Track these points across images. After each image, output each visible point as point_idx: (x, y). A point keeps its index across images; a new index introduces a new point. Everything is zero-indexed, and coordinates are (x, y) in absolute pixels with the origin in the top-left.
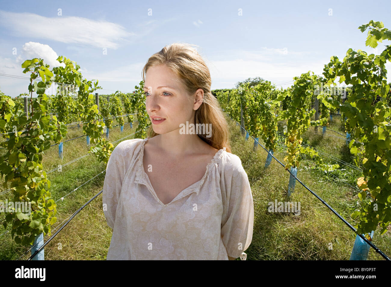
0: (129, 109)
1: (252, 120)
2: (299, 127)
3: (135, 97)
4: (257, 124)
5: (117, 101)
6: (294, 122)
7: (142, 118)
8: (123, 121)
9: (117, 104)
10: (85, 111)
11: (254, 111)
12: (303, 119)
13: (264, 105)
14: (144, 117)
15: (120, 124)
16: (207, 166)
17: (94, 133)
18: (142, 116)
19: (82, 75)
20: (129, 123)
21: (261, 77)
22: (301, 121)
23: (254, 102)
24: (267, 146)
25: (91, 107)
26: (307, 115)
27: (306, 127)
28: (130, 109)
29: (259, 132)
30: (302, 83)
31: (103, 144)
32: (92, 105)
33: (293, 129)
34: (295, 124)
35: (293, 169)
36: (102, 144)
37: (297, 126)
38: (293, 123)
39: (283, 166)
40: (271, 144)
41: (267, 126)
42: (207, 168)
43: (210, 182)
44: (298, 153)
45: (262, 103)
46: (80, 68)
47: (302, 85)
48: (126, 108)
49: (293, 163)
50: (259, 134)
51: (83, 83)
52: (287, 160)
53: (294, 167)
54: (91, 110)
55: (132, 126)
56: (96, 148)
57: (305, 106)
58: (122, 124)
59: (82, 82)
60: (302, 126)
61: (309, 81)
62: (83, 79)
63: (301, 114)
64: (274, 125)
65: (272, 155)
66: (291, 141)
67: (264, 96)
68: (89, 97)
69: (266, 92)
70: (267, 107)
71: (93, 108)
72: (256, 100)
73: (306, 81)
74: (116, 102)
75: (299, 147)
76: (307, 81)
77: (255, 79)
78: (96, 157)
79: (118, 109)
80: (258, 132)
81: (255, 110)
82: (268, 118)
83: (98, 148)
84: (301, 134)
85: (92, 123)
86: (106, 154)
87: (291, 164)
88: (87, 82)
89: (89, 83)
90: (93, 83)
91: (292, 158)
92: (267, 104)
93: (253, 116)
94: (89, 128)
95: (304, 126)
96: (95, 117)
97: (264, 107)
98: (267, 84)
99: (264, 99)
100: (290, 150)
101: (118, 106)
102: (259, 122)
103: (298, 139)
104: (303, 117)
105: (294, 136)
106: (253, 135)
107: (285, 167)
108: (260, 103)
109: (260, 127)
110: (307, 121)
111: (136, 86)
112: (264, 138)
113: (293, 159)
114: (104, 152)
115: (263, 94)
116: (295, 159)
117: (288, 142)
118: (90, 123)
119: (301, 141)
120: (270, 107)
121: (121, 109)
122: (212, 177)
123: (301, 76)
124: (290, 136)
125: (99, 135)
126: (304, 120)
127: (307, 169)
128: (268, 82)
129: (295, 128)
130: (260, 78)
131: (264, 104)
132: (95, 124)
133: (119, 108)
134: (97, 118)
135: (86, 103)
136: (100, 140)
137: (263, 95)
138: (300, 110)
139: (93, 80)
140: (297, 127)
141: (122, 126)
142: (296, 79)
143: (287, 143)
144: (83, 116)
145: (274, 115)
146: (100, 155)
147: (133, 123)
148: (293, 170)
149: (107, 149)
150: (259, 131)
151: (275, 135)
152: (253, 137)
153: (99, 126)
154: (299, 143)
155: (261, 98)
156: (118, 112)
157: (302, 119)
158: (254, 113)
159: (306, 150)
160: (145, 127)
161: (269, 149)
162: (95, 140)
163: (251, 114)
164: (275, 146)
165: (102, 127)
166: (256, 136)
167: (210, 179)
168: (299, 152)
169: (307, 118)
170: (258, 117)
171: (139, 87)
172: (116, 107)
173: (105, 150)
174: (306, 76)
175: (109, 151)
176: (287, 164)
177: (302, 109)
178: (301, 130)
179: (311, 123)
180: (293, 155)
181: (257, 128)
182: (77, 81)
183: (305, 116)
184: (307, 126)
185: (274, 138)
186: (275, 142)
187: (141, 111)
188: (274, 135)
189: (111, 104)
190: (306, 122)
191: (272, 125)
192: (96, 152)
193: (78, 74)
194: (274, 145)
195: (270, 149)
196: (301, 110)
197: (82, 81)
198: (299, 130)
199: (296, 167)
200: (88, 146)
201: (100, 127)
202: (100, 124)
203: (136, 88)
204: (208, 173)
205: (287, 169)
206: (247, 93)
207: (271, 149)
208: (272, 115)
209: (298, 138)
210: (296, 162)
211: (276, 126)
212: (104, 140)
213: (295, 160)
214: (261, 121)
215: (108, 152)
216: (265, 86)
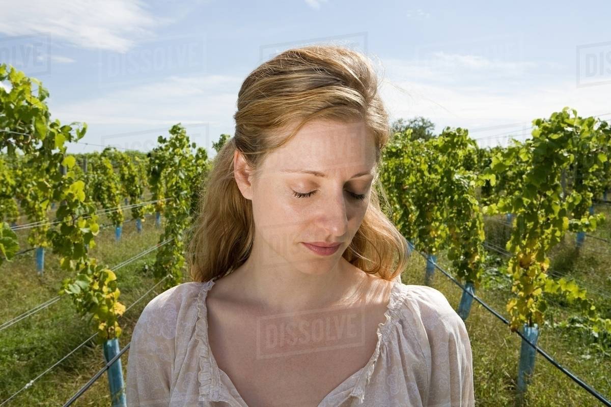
0: (134, 188)
1: (422, 215)
2: (543, 233)
3: (157, 161)
4: (433, 224)
5: (107, 168)
6: (533, 223)
7: (173, 211)
8: (120, 216)
9: (108, 176)
10: (54, 194)
11: (427, 195)
12: (553, 216)
13: (452, 183)
14: (178, 207)
15: (114, 224)
16: (378, 330)
17: (73, 248)
18: (174, 205)
19: (50, 111)
20: (135, 220)
21: (425, 117)
22: (548, 219)
23: (426, 173)
24: (460, 274)
25: (68, 187)
26: (562, 205)
27: (558, 234)
28: (136, 188)
29: (438, 242)
30: (555, 132)
31: (93, 271)
32: (71, 181)
33: (529, 239)
34: (535, 226)
35: (529, 329)
36: (89, 271)
37: (539, 230)
38: (530, 225)
39: (505, 322)
40: (469, 270)
41: (460, 230)
42: (380, 335)
43: (389, 369)
44: (538, 292)
45: (449, 179)
46: (48, 95)
47: (555, 137)
48: (127, 187)
49: (529, 315)
50: (437, 246)
51: (52, 130)
52: (516, 308)
53: (531, 325)
54: (66, 192)
55: (141, 227)
56: (77, 282)
57: (557, 185)
58: (119, 222)
59: (48, 127)
60: (548, 231)
61: (570, 129)
62: (52, 119)
63: (547, 203)
64: (477, 227)
65: (474, 296)
66: (524, 264)
67: (452, 162)
68: (65, 164)
69: (456, 153)
70: (461, 189)
71: (72, 190)
72: (431, 170)
73: (562, 130)
74: (105, 171)
75: (540, 280)
76: (566, 129)
77: (412, 123)
78: (75, 302)
79: (109, 188)
80: (436, 243)
81: (429, 192)
82: (463, 212)
83: (82, 284)
84: (546, 249)
85: (69, 224)
86: (98, 296)
87: (523, 317)
88: (61, 126)
89: (65, 130)
90: (75, 131)
91: (527, 303)
92: (460, 181)
93: (424, 206)
94: (61, 236)
95: (554, 232)
96: (77, 211)
97: (452, 187)
98: (459, 136)
99: (452, 168)
100: (522, 286)
101: (111, 180)
102: (437, 220)
103: (538, 261)
104: (552, 212)
105: (530, 253)
106: (423, 250)
107: (510, 326)
108: (442, 177)
109: (440, 231)
110: (561, 221)
111: (161, 137)
112: (452, 256)
113: (528, 306)
114: (95, 291)
115: (450, 157)
116: (533, 305)
117: (517, 268)
118: (64, 224)
119: (546, 266)
120: (466, 188)
121: (117, 189)
122: (392, 358)
123: (552, 117)
124: (519, 253)
125: (84, 251)
126: (555, 218)
127: (550, 326)
128: (463, 131)
129: (533, 235)
130: (423, 120)
131: (454, 179)
132: (76, 226)
133: (112, 185)
134: (82, 212)
135: (58, 176)
136: (86, 264)
137: (451, 159)
138: (545, 196)
139: (74, 124)
140: (540, 235)
141: (118, 226)
142: (538, 123)
143: (514, 270)
144: (47, 206)
145: (475, 205)
146: (84, 299)
147: (143, 220)
148: (529, 332)
149: (101, 285)
150: (436, 239)
151: (479, 250)
152: (423, 253)
153: (85, 231)
154: (542, 269)
155: (446, 167)
156: (109, 196)
157: (551, 216)
158: (426, 199)
159: (559, 286)
160: (181, 231)
161: (463, 283)
162: (72, 264)
163: (420, 202)
164: (478, 275)
165: (90, 232)
166: (430, 251)
167: (387, 361)
168: (540, 290)
169: (562, 213)
170: (436, 208)
171: (168, 139)
172: (106, 183)
173: (96, 287)
174: (563, 119)
175: (105, 289)
176: (514, 319)
177: (549, 193)
178: (546, 241)
179: (570, 225)
180: (528, 297)
181: (433, 233)
182: (39, 126)
183: (557, 209)
184: (561, 230)
185: (477, 258)
186: (478, 266)
187: (173, 194)
188: (476, 250)
189: (94, 177)
190: (558, 223)
191: (472, 228)
192: (77, 291)
193: (42, 108)
194: (476, 273)
195: (467, 282)
196: (548, 196)
197: (49, 124)
198: (543, 240)
199: (536, 325)
200: (39, 273)
201: (86, 234)
202: (87, 226)
203: (162, 140)
204: (381, 348)
205: (514, 330)
206: (406, 153)
207: (469, 283)
208: (472, 205)
209: (540, 258)
210: (536, 312)
211: (480, 229)
212: (95, 262)
213: (532, 308)
214: (441, 218)
215: (102, 292)
216: (455, 141)
